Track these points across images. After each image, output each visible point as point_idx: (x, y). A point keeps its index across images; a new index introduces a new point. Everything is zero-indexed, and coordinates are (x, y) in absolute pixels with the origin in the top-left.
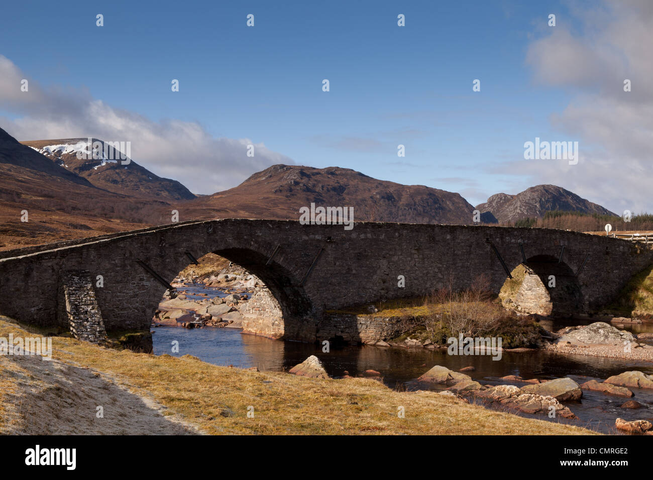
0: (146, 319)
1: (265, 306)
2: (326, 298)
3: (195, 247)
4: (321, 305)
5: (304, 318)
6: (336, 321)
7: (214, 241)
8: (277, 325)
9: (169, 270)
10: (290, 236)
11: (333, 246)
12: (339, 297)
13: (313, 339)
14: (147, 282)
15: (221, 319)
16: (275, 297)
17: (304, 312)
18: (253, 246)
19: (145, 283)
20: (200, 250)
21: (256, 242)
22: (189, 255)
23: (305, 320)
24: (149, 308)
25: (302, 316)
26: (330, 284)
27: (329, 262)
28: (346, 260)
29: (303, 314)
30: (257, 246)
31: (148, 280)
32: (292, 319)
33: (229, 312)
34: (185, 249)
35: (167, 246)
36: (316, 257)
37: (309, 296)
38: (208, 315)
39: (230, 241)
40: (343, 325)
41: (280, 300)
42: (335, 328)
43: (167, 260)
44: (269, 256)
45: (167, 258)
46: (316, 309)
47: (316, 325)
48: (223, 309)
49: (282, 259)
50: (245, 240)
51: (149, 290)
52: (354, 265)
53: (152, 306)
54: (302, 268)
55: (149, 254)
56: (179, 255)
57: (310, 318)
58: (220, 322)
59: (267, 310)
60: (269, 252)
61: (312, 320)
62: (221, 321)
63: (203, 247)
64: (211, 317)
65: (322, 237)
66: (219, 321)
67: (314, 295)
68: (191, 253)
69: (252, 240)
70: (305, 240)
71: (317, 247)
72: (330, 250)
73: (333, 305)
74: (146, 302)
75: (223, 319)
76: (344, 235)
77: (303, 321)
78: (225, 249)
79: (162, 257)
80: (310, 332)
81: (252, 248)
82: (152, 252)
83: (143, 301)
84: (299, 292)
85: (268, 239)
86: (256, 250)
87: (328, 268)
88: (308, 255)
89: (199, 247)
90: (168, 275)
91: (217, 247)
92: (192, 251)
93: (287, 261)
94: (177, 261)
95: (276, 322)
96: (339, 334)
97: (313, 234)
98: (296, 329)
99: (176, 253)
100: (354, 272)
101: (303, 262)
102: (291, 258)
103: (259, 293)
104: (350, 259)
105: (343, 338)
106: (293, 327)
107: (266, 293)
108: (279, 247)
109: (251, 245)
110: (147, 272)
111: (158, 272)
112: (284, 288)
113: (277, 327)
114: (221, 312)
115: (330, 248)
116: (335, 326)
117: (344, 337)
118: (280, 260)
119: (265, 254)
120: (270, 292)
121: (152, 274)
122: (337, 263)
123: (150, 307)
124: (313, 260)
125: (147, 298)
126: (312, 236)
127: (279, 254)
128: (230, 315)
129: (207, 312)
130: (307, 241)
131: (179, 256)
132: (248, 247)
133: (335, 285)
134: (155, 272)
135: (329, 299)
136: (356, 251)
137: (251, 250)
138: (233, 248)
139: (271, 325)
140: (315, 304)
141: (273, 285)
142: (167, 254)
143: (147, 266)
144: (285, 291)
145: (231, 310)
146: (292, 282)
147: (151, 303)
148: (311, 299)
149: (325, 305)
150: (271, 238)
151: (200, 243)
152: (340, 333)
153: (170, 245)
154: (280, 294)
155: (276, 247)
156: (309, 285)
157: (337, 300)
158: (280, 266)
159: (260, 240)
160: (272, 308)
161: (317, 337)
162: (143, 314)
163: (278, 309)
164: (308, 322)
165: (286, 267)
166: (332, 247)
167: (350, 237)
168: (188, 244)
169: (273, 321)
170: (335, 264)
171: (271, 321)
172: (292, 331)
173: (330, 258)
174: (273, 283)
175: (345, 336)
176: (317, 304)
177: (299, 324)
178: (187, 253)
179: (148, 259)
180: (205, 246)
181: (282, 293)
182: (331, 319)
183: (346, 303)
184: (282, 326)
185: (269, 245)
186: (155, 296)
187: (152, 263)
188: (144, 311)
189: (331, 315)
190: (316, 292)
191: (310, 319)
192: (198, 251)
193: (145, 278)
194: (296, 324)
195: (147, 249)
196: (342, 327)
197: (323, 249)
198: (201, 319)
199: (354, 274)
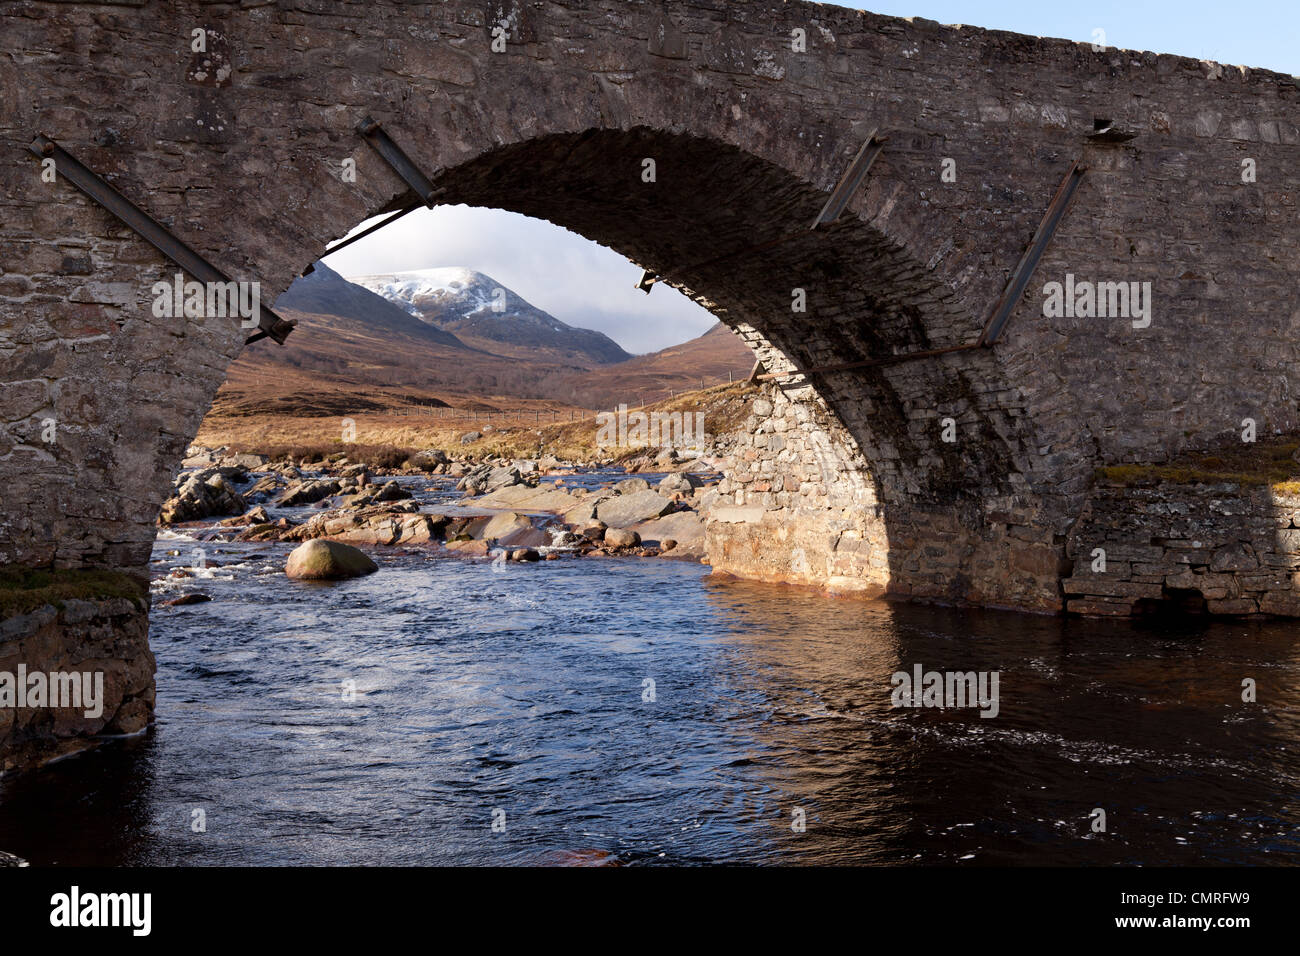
0: (120, 508)
1: (797, 470)
2: (1099, 407)
3: (422, 110)
4: (1079, 445)
5: (991, 507)
6: (1163, 518)
7: (526, 82)
8: (855, 547)
9: (261, 224)
10: (924, 94)
11: (1121, 165)
12: (1156, 406)
13: (1042, 603)
14: (116, 287)
15: (637, 536)
16: (844, 423)
17: (987, 480)
18: (743, 133)
19: (98, 290)
20: (448, 123)
21: (756, 109)
22: (385, 151)
23: (996, 516)
24: (130, 440)
25: (978, 502)
26: (1115, 341)
27: (1105, 238)
28: (1179, 236)
29: (984, 490)
30: (763, 130)
31: (116, 276)
32: (926, 517)
33: (662, 514)
34: (361, 111)
35: (246, 82)
36: (1049, 211)
37: (1022, 399)
38: (594, 524)
39: (620, 90)
40: (1199, 537)
41: (867, 435)
42: (1158, 550)
43: (251, 167)
44: (822, 184)
45: (245, 156)
46: (1056, 461)
47: (1057, 539)
48: (644, 508)
49: (890, 205)
50: (700, 93)
51: (133, 332)
52: (1214, 258)
53: (155, 428)
54: (986, 258)
55: (122, 119)
56: (322, 140)
57: (1023, 504)
58: (631, 546)
59: (804, 486)
60: (825, 166)
61: (1035, 515)
62: (637, 542)
63: (465, 109)
64: (603, 532)
65: (1071, 118)
66: (628, 543)
67: (1046, 393)
68: (397, 135)
69: (736, 101)
70: (992, 125)
71: (1051, 162)
72: (1110, 181)
73: (1133, 444)
74: (113, 404)
75: (644, 538)
76: (1166, 118)
77: (982, 525)
78: (590, 134)
79: (214, 143)
80: (1027, 575)
81: (734, 138)
82: (140, 107)
83: (90, 400)
84: (967, 381)
85: (816, 99)
86: (760, 151)
87: (1104, 268)
88: (1009, 198)
89: (441, 110)
90: (258, 253)
91: (548, 114)
92: (401, 123)
93: (914, 221)
94: (310, 174)
95: (849, 534)
96: (1185, 580)
97: (1030, 98)
98: (950, 560)
99: (300, 133)
100: (1213, 290)
101: (989, 227)
102: (933, 206)
103: (768, 424)
104: (1194, 227)
105: (1206, 602)
106: (933, 553)
107: (802, 413)
108: (874, 144)
109: (731, 122)
110: (113, 225)
111: (188, 228)
112: (887, 373)
113: (853, 556)
114: (639, 515)
115: (1108, 166)
116: (1156, 541)
117: (1207, 593)
118: (881, 212)
119: (802, 170)
120: (821, 401)
121: (143, 239)
122: (1143, 247)
123: (141, 432)
124: (1034, 224)
125: (120, 384)
126: (1022, 108)
127: (874, 182)
128: (668, 523)
129: (595, 516)
130: (1004, 127)
131: (324, 151)
132: (716, 130)
133: (1137, 349)
134: (164, 229)
135: (1111, 415)
136: (1216, 198)
137: (734, 149)
138: (636, 131)
139: (825, 548)
140: (1054, 437)
141: (840, 361)
142: (249, 132)
143: (114, 188)
144: (896, 385)
145: (671, 509)
146: (932, 334)
147: (146, 411)
148: (1032, 410)
149: (1095, 440)
150: (834, 99)
151: (445, 84)
152: (1188, 573)
153: (262, 83)
154: (868, 402)
155: (860, 143)
156: (1022, 341)
157: (1149, 419)
158: (878, 245)
159: (776, 100)
160: (830, 476)
161: (1066, 597)
162: (96, 477)
163: (856, 476)
164: (1009, 527)
165: (911, 247)
166: (1113, 166)
167: (1192, 130)
168: (377, 87)
169: (835, 532)
170: (1132, 249)
171: (824, 526)
172: (925, 570)
173: (1110, 222)
174: (837, 353)
175: (1212, 588)
176: (1061, 436)
177: (962, 539)
178: (373, 135)
179: (116, 146)
180: (478, 107)
181: (877, 399)
182: (1131, 510)
183: (1187, 434)
184: (880, 554)
185: (823, 134)
186: (170, 371)
187: (146, 173)
188: (101, 461)
189: (1131, 486)
190: (1053, 376)
191: (1020, 512)
192: (439, 130)
193: (98, 261)
194: (948, 539)
195: (105, 84)
196: (1197, 544)
197: (1077, 173)
198: (568, 539)
199: (1215, 301)
